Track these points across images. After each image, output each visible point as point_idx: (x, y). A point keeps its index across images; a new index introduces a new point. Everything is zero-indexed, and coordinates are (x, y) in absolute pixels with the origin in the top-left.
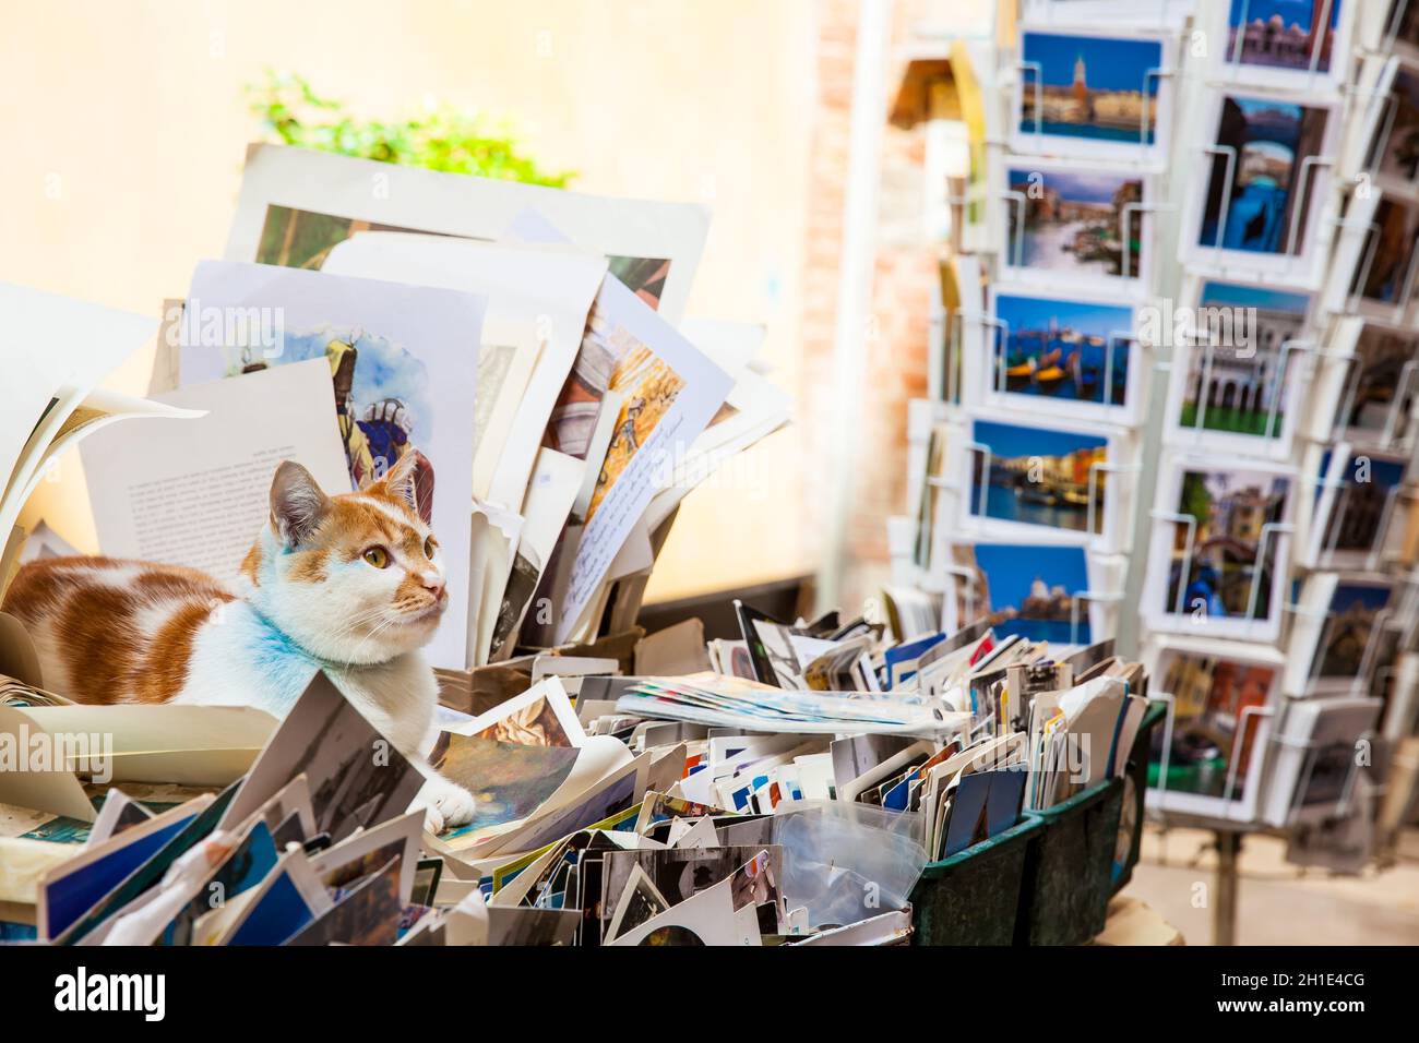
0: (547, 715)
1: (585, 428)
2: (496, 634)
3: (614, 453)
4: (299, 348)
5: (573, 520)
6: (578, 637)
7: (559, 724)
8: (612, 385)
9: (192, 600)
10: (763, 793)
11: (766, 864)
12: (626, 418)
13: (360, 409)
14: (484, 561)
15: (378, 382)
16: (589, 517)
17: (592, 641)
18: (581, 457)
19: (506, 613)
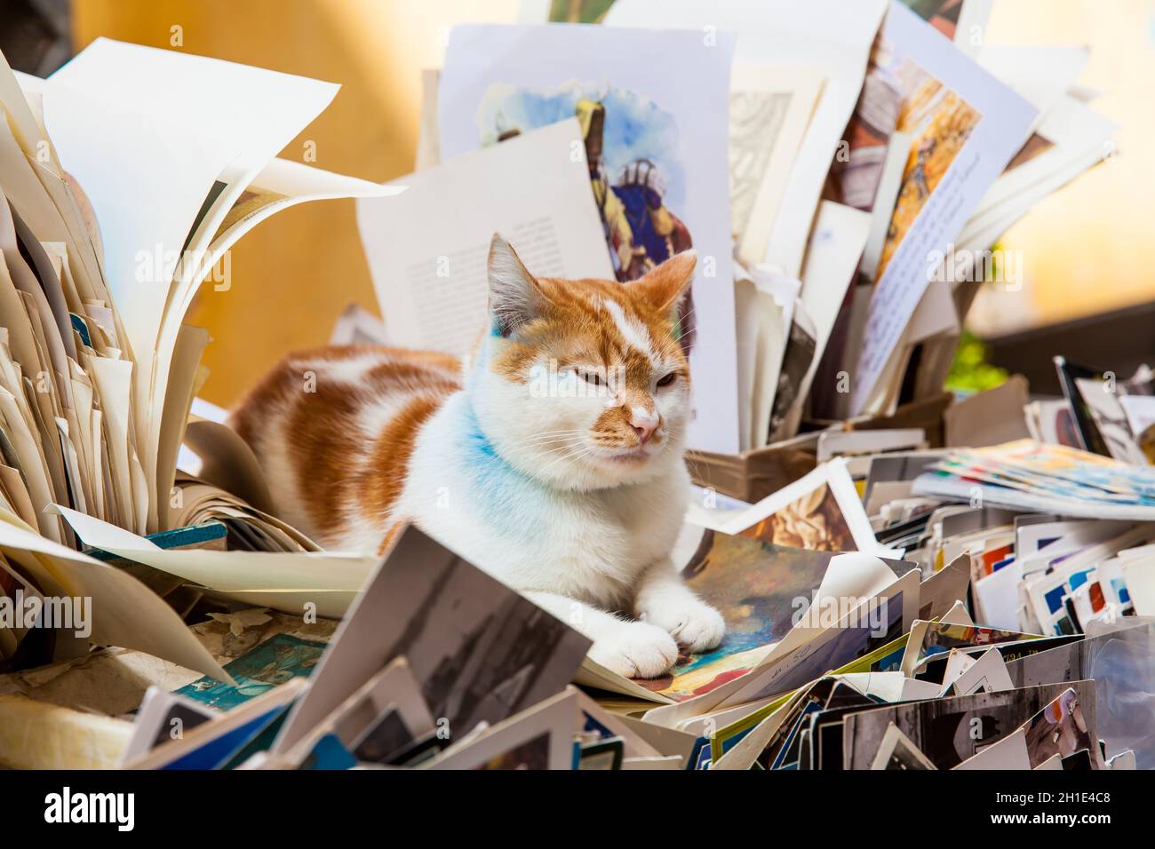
0: (829, 503)
1: (870, 176)
2: (774, 411)
3: (903, 203)
4: (547, 110)
5: (861, 280)
6: (874, 408)
7: (841, 515)
8: (899, 125)
9: (422, 394)
10: (1081, 596)
11: (1072, 705)
12: (916, 161)
13: (613, 173)
14: (754, 332)
15: (628, 142)
16: (878, 275)
17: (891, 411)
18: (867, 209)
19: (785, 388)
